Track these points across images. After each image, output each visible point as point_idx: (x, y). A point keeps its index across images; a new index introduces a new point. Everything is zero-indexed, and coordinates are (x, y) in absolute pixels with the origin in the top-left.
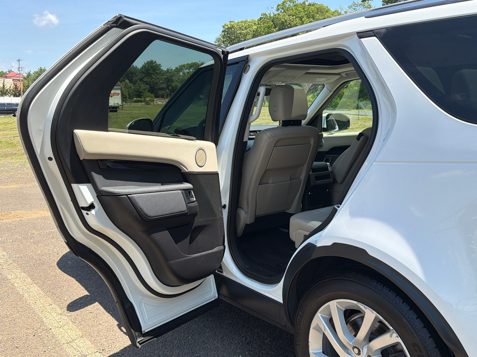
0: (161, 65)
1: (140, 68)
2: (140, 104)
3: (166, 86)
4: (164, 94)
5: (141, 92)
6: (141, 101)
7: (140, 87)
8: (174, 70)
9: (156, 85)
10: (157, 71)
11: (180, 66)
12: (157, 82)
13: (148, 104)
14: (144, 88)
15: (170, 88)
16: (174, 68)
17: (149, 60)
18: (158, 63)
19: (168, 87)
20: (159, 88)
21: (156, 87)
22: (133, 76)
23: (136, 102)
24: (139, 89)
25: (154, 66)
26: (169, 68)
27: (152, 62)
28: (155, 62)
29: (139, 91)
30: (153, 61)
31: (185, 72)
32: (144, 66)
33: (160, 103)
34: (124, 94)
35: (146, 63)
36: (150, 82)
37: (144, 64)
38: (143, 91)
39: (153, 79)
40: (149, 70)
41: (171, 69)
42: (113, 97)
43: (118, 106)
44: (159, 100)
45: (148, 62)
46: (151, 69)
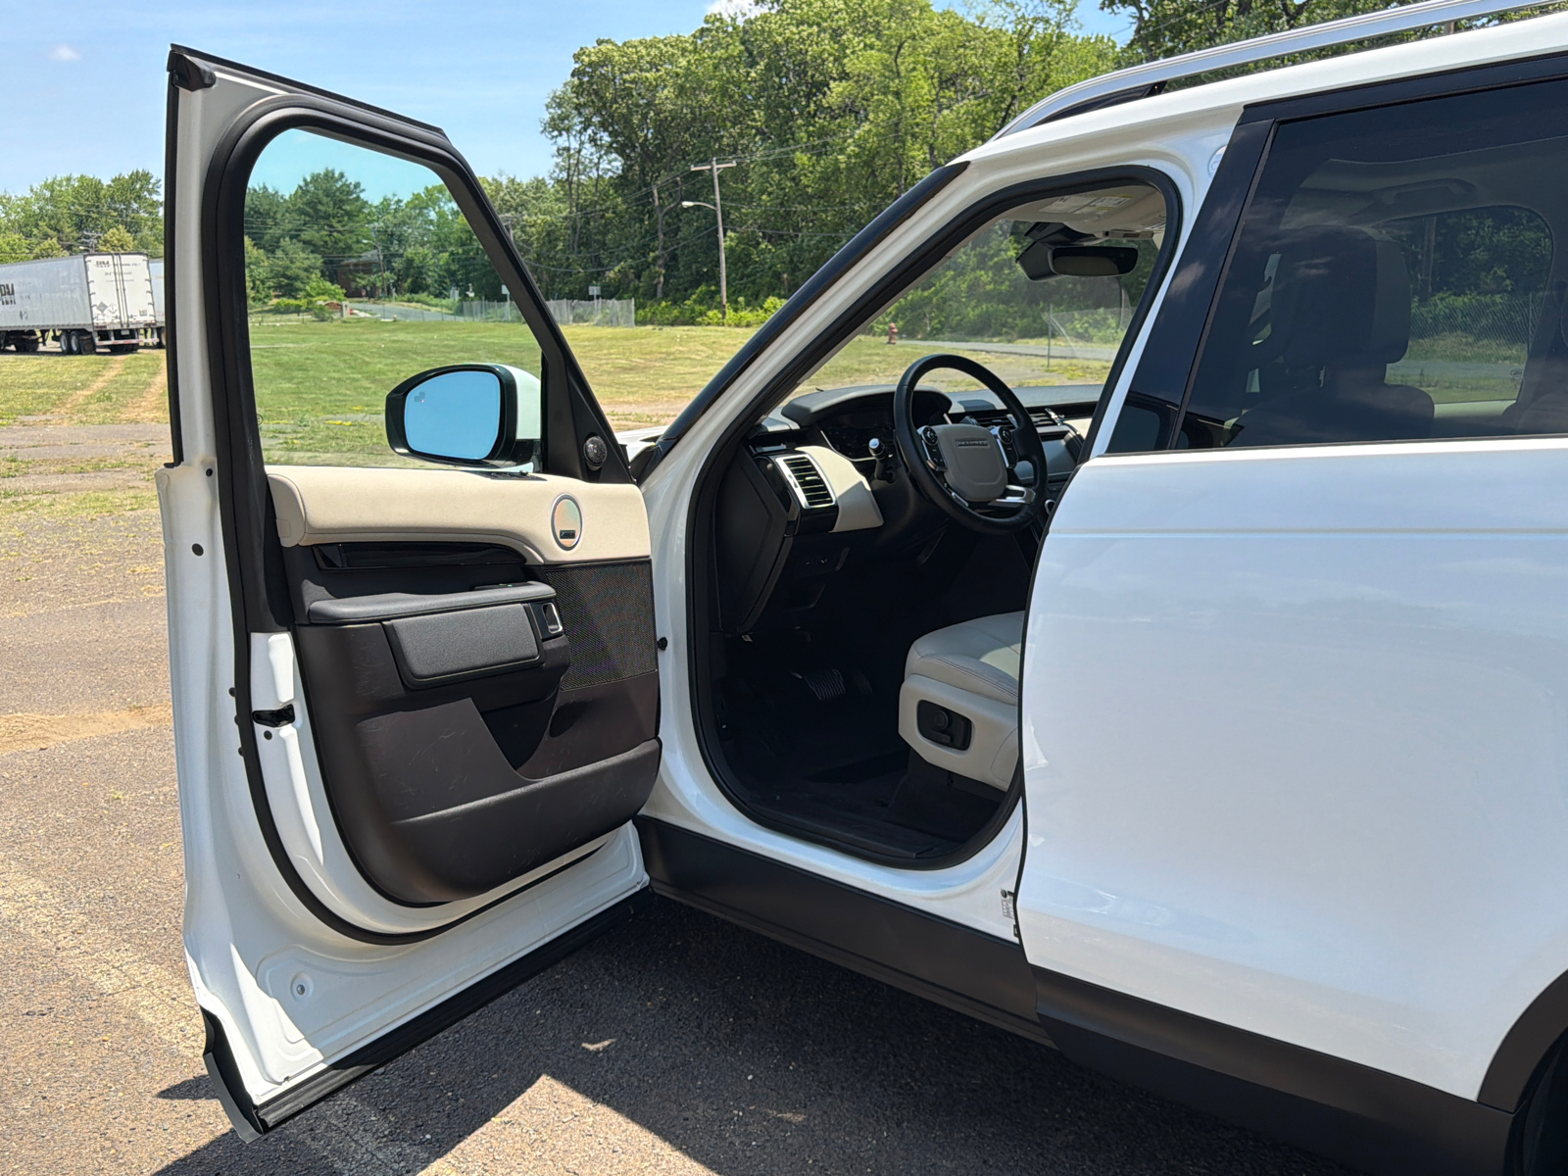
0: (362, 187)
1: (287, 197)
2: (297, 321)
3: (381, 258)
4: (374, 285)
5: (296, 278)
6: (297, 310)
7: (292, 262)
8: (408, 202)
9: (346, 255)
10: (347, 207)
11: (427, 188)
12: (350, 241)
13: (323, 320)
14: (307, 263)
15: (397, 264)
16: (406, 198)
18: (351, 179)
19: (389, 262)
20: (356, 265)
21: (346, 262)
22: (263, 223)
23: (276, 311)
24: (287, 268)
25: (338, 189)
26: (390, 196)
27: (329, 176)
28: (342, 175)
29: (288, 273)
30: (333, 172)
31: (446, 208)
32: (303, 191)
33: (362, 315)
35: (309, 179)
36: (326, 242)
37: (302, 184)
38: (303, 274)
39: (335, 234)
40: (320, 203)
41: (396, 199)
44: (361, 306)
45: (315, 179)
46: (325, 200)
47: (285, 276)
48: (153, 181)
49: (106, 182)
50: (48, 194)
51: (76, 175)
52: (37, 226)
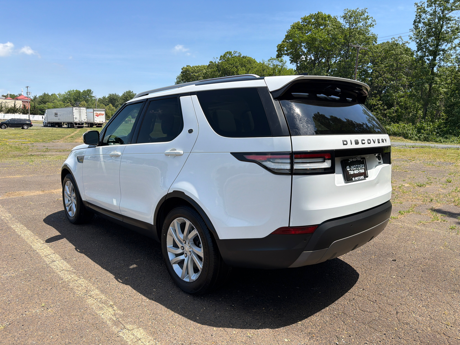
1: (121, 96)
13: (127, 123)
17: (128, 90)
22: (115, 102)
25: (131, 95)
27: (129, 92)
28: (132, 92)
30: (130, 91)
34: (108, 115)
35: (125, 92)
37: (124, 93)
40: (128, 97)
42: (99, 116)
43: (102, 123)
46: (129, 97)
48: (91, 91)
49: (82, 91)
50: (69, 93)
51: (75, 90)
52: (66, 100)
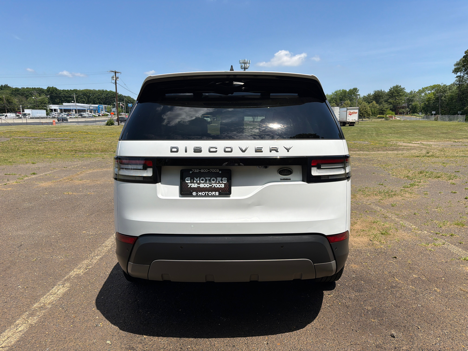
0: (405, 89)
1: (387, 92)
2: (380, 120)
3: (407, 105)
4: (404, 112)
5: (384, 111)
6: (383, 118)
7: (384, 107)
8: (417, 92)
9: (398, 105)
10: (401, 94)
11: (423, 88)
12: (400, 102)
13: (387, 120)
14: (387, 107)
15: (410, 107)
16: (417, 91)
17: (395, 85)
18: (402, 87)
19: (409, 106)
20: (401, 107)
21: (398, 106)
22: (380, 98)
23: (379, 118)
24: (382, 108)
25: (399, 90)
26: (412, 90)
27: (397, 87)
28: (400, 86)
29: (382, 109)
30: (398, 85)
31: (427, 92)
32: (390, 90)
33: (398, 118)
34: (368, 113)
35: (392, 88)
36: (394, 102)
37: (390, 89)
38: (385, 109)
39: (396, 100)
40: (394, 93)
41: (414, 91)
42: (352, 115)
44: (397, 116)
45: (394, 87)
46: (395, 92)
47: (381, 110)
48: (357, 90)
49: (348, 90)
50: (335, 94)
51: (341, 89)
52: (332, 100)
